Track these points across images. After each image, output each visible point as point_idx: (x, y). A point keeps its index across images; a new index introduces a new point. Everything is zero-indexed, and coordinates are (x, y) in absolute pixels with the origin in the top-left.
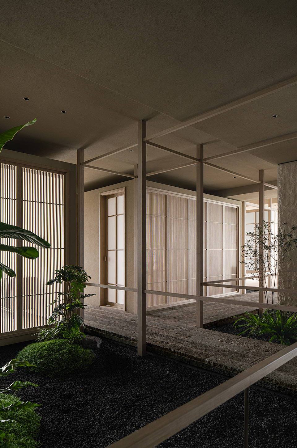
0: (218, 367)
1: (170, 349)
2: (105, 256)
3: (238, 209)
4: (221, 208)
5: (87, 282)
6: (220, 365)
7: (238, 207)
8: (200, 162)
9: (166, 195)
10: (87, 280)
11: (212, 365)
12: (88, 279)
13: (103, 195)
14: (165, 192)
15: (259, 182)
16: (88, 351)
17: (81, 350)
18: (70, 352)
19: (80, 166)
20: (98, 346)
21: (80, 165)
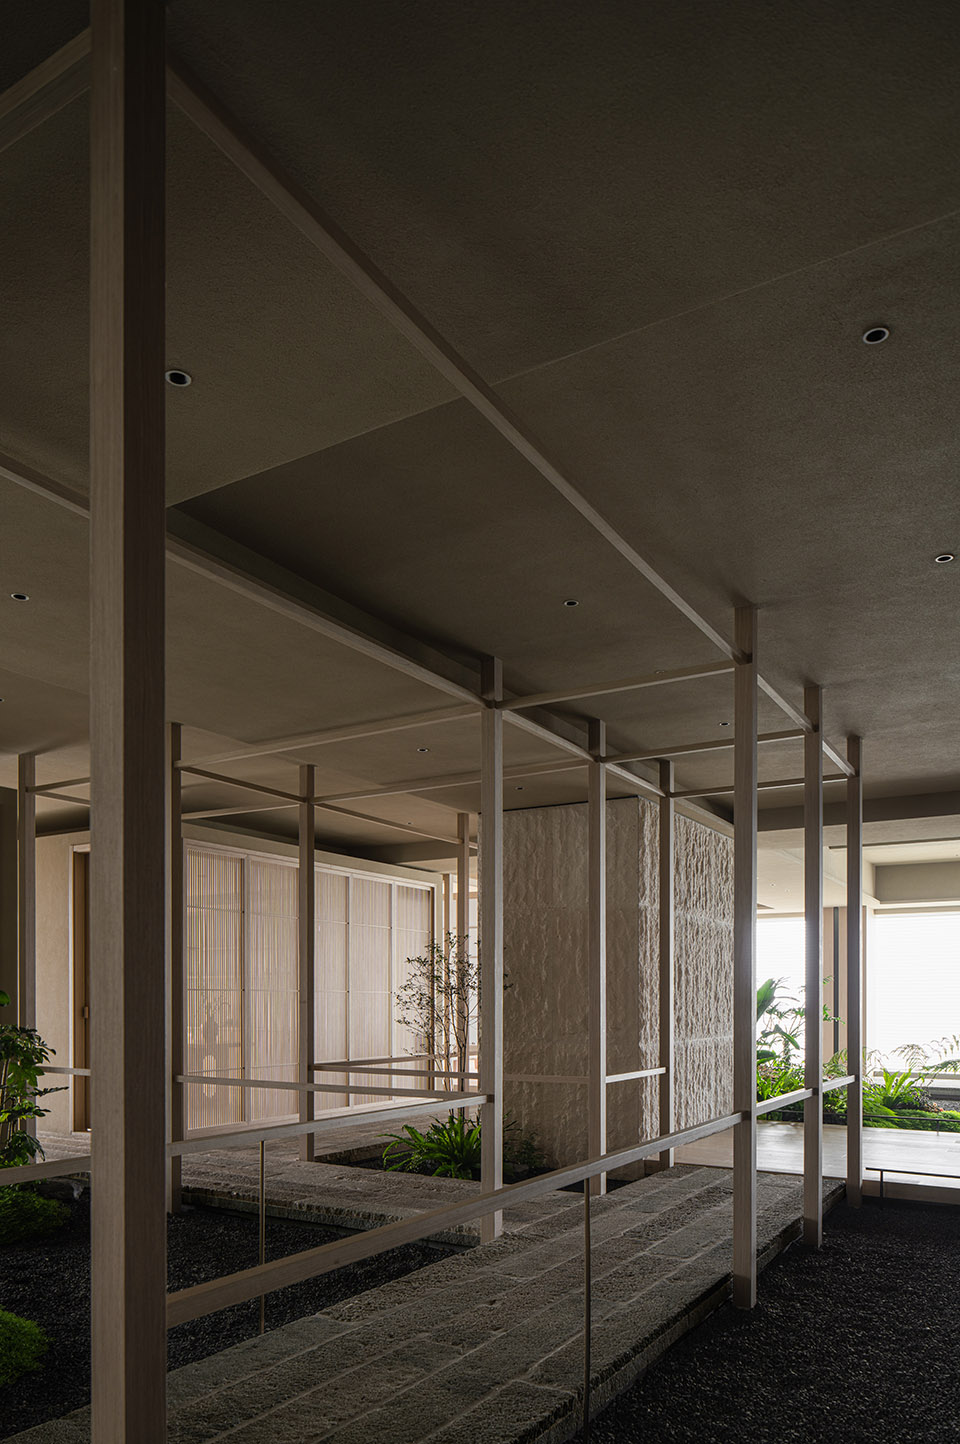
0: (315, 1211)
1: (229, 1193)
2: (86, 1005)
3: (431, 893)
4: (387, 889)
5: (45, 1063)
6: (318, 1208)
7: (433, 889)
8: (306, 804)
9: (242, 860)
10: (47, 1059)
11: (304, 1209)
12: (50, 1055)
13: (80, 851)
14: (241, 853)
15: (457, 842)
16: (54, 1203)
17: (39, 1202)
18: (15, 1203)
19: (27, 794)
20: (76, 1194)
21: (27, 791)
